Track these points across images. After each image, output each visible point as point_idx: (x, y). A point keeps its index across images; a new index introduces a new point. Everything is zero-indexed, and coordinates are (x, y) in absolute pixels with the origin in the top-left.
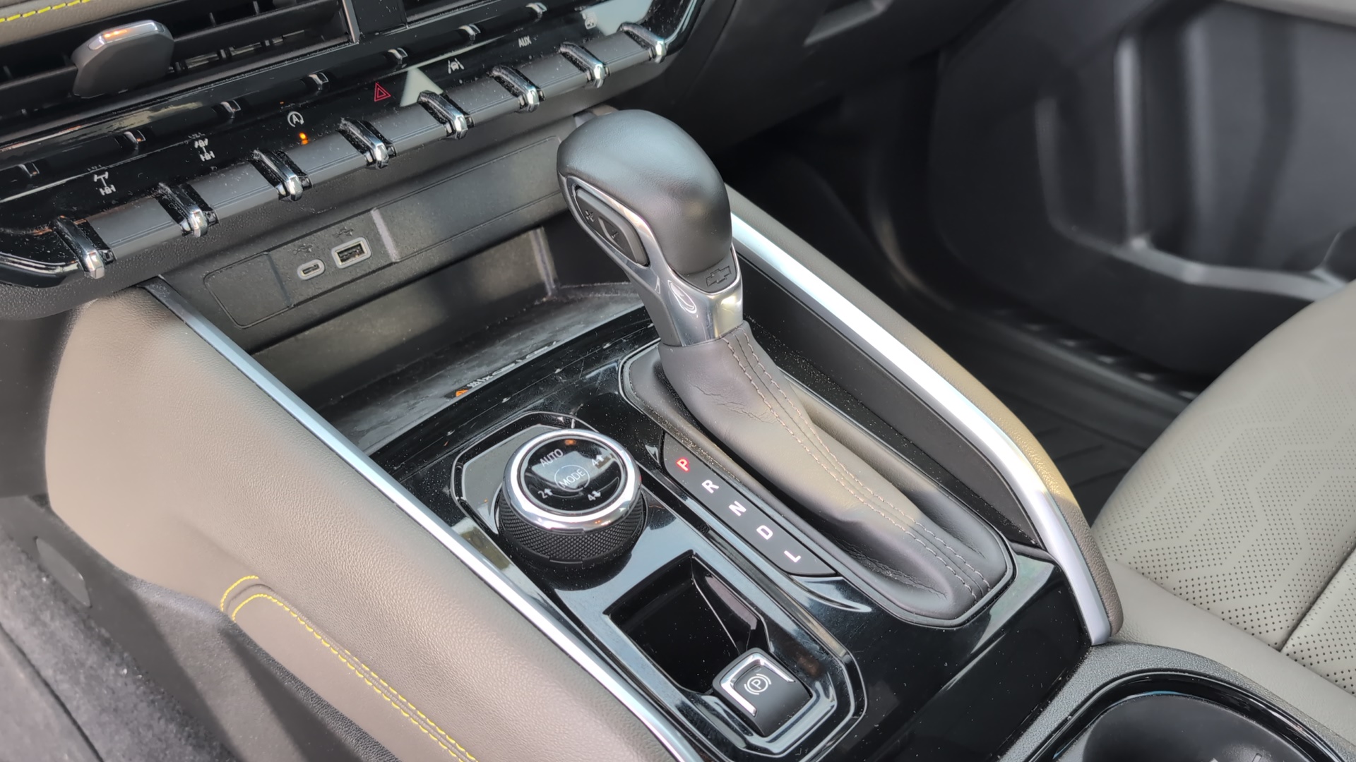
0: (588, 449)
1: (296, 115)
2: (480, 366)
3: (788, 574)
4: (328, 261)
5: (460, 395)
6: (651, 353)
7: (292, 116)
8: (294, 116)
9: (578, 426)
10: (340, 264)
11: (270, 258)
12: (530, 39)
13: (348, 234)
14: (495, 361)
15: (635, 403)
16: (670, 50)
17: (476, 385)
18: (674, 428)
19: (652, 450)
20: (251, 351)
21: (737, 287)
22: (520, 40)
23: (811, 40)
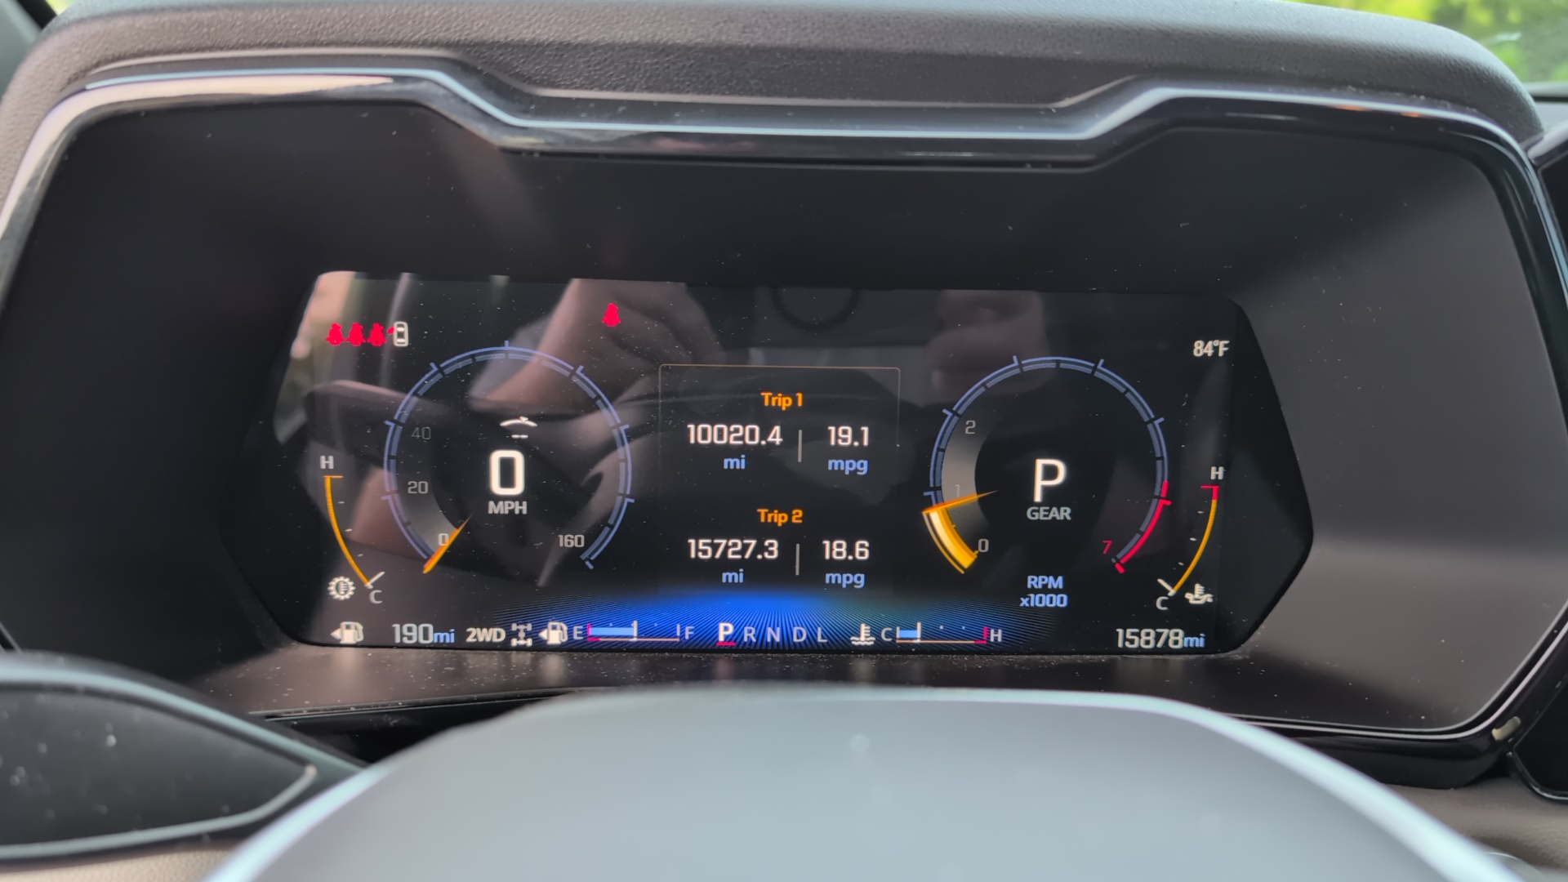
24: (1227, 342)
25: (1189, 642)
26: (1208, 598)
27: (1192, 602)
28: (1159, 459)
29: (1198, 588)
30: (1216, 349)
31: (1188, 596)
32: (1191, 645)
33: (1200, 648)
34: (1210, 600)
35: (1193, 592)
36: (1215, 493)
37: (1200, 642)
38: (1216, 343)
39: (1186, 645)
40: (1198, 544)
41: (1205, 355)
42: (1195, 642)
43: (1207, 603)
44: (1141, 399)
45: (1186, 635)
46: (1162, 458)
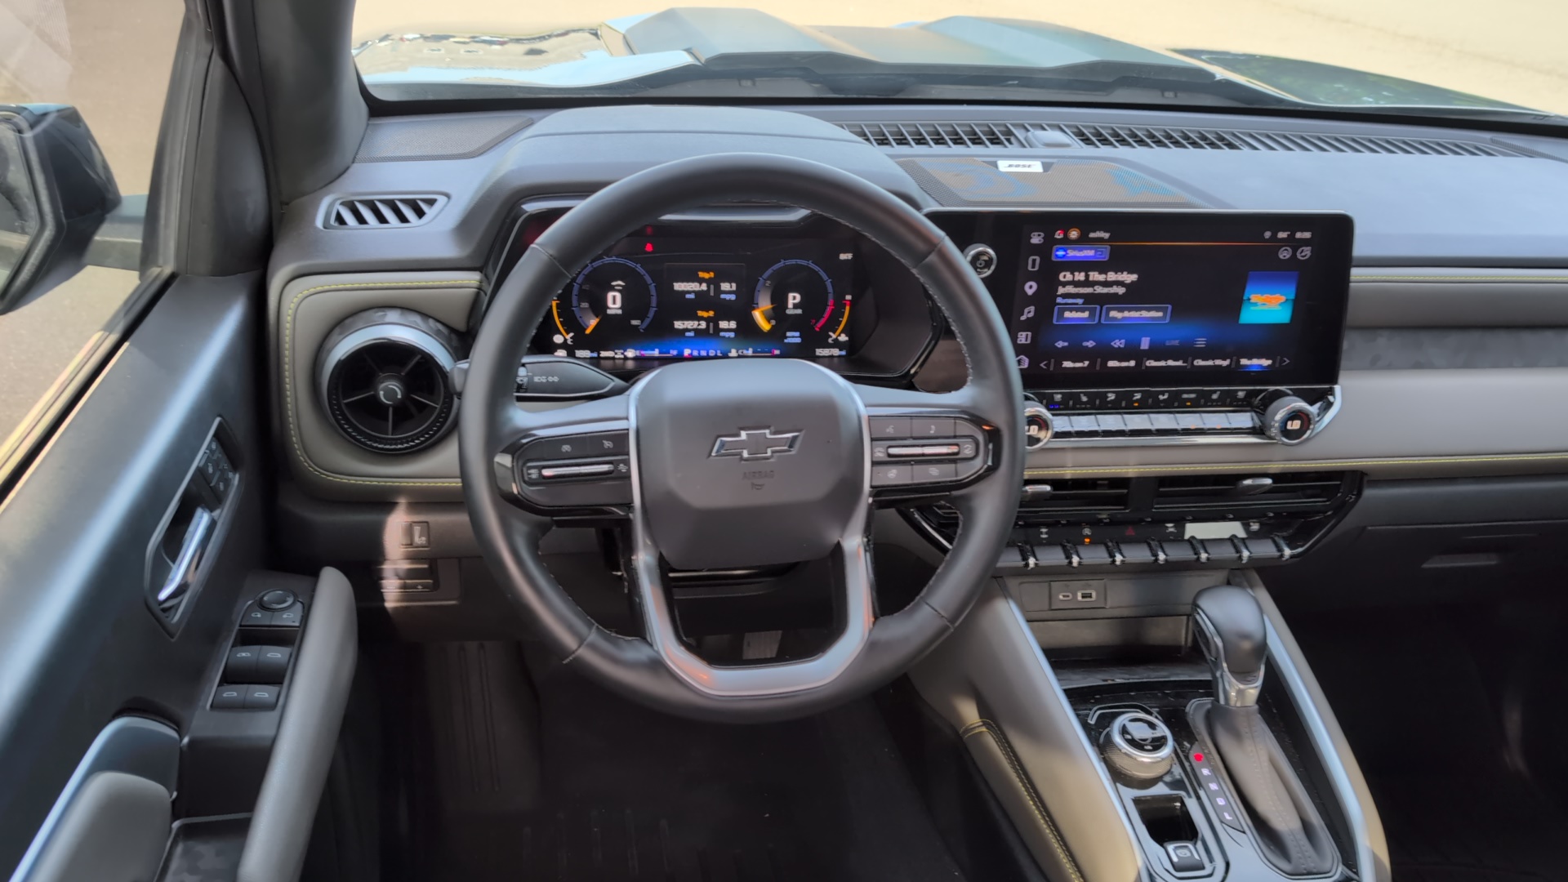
0: (1152, 726)
1: (1089, 530)
2: (1126, 674)
3: (1222, 822)
4: (1075, 595)
5: (1110, 682)
6: (1207, 702)
7: (1086, 530)
9: (1156, 717)
10: (1080, 598)
11: (1050, 585)
13: (1089, 587)
14: (1134, 675)
15: (1190, 718)
16: (1292, 557)
17: (1119, 681)
18: (1204, 741)
19: (1187, 744)
20: (1029, 621)
21: (1256, 687)
23: (1425, 566)
24: (852, 255)
25: (840, 353)
26: (846, 338)
27: (841, 340)
29: (843, 335)
30: (848, 257)
31: (839, 338)
33: (843, 355)
34: (848, 339)
36: (848, 304)
37: (843, 353)
38: (848, 255)
40: (842, 321)
41: (845, 259)
44: (824, 274)
45: (839, 351)
46: (831, 293)
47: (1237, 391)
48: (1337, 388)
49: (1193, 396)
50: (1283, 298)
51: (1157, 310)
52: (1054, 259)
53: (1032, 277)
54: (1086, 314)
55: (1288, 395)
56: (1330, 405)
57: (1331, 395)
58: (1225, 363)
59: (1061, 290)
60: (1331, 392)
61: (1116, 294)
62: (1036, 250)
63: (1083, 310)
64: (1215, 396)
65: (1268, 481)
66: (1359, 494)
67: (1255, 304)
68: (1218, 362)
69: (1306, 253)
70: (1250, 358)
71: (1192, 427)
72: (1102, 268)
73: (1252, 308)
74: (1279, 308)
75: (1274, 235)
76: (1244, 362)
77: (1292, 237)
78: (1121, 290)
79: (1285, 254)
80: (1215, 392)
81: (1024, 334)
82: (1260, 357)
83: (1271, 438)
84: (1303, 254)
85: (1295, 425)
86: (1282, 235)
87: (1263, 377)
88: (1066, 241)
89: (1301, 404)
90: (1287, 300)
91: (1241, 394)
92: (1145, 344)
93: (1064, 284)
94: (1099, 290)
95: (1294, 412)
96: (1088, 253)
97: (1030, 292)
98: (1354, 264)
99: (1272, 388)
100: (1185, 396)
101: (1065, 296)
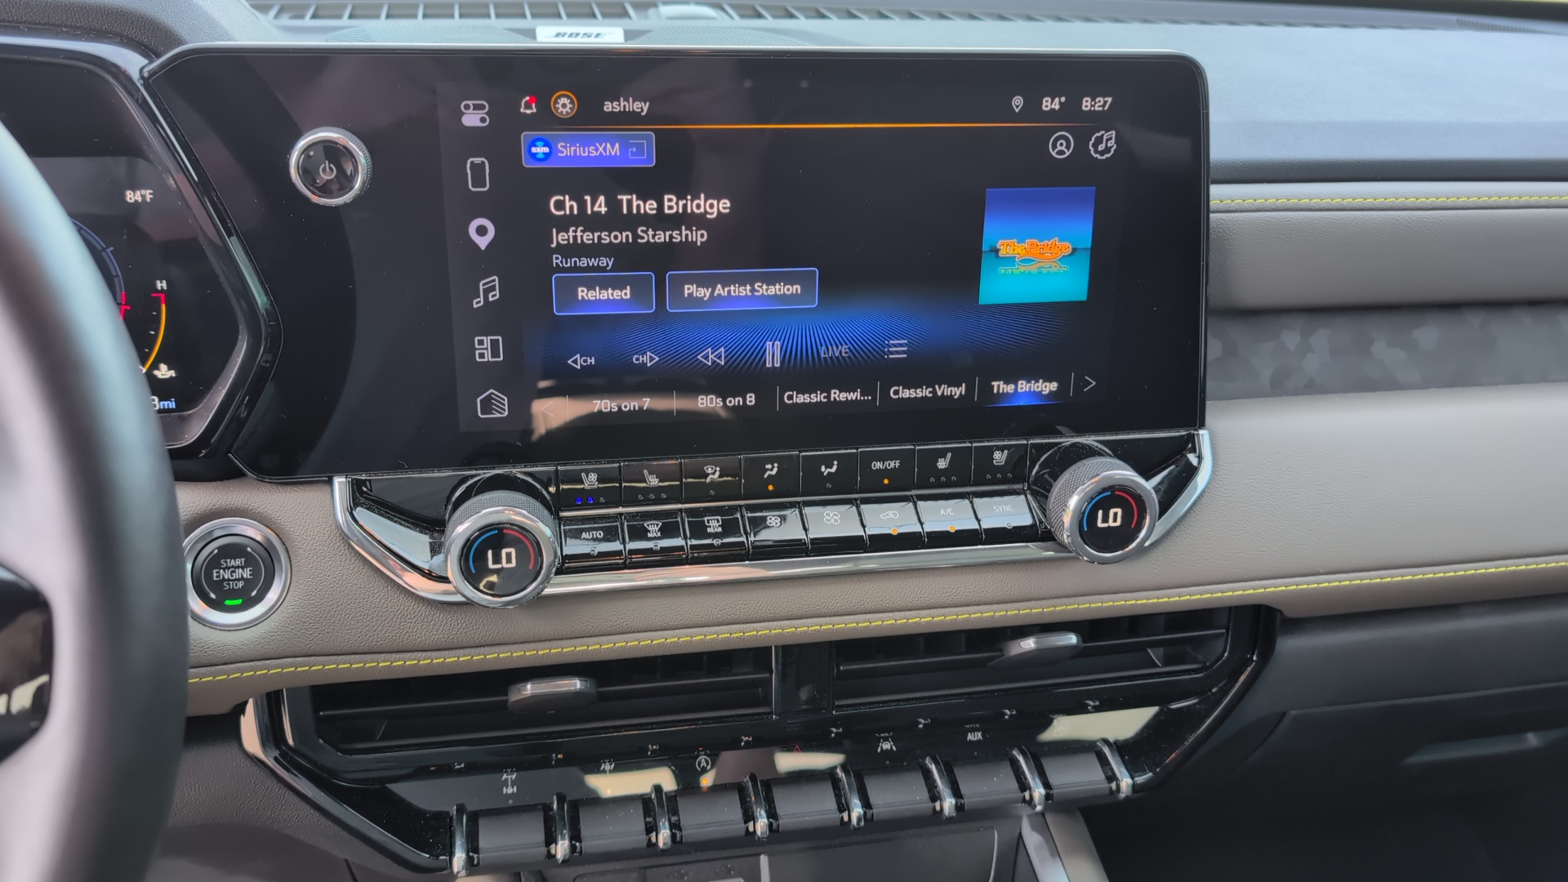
1: (706, 760)
7: (701, 759)
8: (703, 760)
12: (982, 736)
13: (729, 872)
22: (969, 734)
24: (151, 191)
25: (164, 405)
26: (172, 373)
27: (160, 376)
28: (115, 276)
29: (163, 367)
30: (143, 196)
31: (156, 372)
32: (166, 407)
33: (173, 409)
34: (174, 375)
35: (158, 369)
36: (163, 298)
37: (172, 404)
38: (143, 192)
39: (162, 407)
40: (156, 336)
41: (136, 201)
42: (168, 404)
43: (171, 377)
44: (92, 233)
45: (160, 400)
46: (117, 276)
47: (991, 450)
48: (1204, 435)
49: (893, 464)
50: (1067, 247)
51: (789, 280)
52: (527, 163)
53: (480, 206)
54: (626, 293)
55: (1100, 454)
56: (1191, 472)
57: (1193, 450)
58: (958, 392)
59: (560, 238)
60: (1190, 444)
61: (689, 245)
62: (475, 140)
63: (618, 284)
64: (942, 464)
65: (1072, 639)
66: (1267, 653)
67: (1010, 260)
68: (943, 390)
69: (1107, 142)
70: (1011, 379)
71: (894, 531)
72: (646, 183)
73: (1001, 270)
74: (1065, 268)
75: (1032, 106)
76: (999, 386)
77: (1071, 110)
78: (700, 237)
79: (1061, 148)
80: (942, 453)
81: (487, 340)
82: (1032, 376)
83: (1063, 547)
84: (1101, 147)
85: (1115, 518)
86: (1049, 104)
87: (1038, 418)
88: (547, 120)
89: (1124, 473)
90: (1074, 250)
91: (999, 458)
92: (773, 355)
93: (564, 224)
94: (648, 236)
95: (1104, 490)
96: (605, 150)
97: (483, 242)
98: (1213, 175)
99: (1067, 441)
100: (878, 465)
101: (568, 250)
